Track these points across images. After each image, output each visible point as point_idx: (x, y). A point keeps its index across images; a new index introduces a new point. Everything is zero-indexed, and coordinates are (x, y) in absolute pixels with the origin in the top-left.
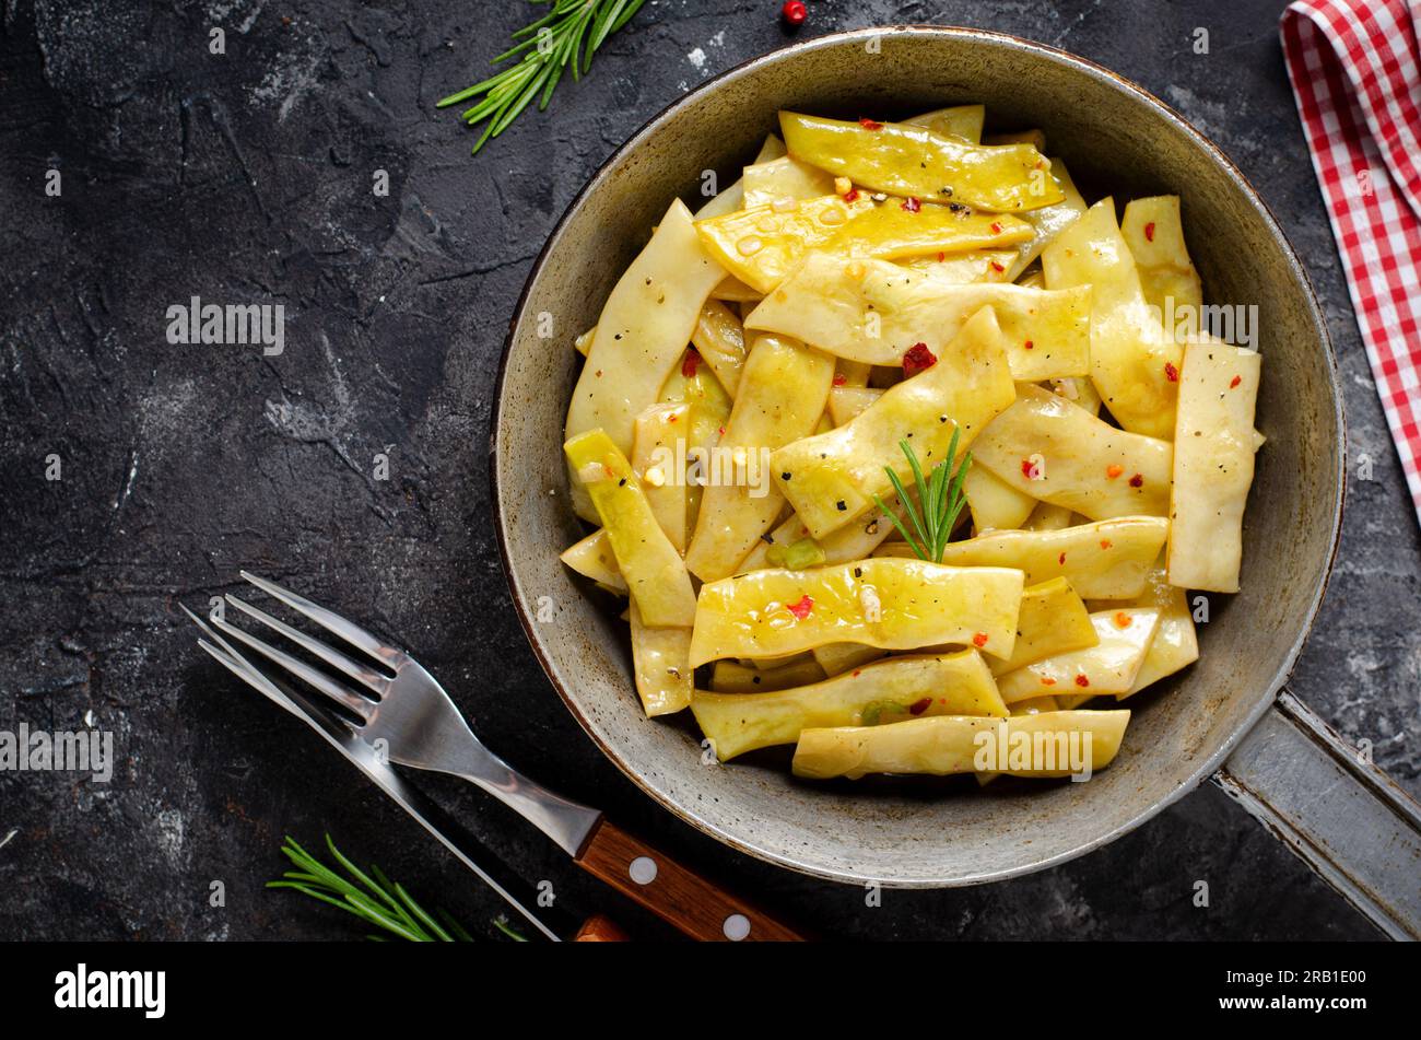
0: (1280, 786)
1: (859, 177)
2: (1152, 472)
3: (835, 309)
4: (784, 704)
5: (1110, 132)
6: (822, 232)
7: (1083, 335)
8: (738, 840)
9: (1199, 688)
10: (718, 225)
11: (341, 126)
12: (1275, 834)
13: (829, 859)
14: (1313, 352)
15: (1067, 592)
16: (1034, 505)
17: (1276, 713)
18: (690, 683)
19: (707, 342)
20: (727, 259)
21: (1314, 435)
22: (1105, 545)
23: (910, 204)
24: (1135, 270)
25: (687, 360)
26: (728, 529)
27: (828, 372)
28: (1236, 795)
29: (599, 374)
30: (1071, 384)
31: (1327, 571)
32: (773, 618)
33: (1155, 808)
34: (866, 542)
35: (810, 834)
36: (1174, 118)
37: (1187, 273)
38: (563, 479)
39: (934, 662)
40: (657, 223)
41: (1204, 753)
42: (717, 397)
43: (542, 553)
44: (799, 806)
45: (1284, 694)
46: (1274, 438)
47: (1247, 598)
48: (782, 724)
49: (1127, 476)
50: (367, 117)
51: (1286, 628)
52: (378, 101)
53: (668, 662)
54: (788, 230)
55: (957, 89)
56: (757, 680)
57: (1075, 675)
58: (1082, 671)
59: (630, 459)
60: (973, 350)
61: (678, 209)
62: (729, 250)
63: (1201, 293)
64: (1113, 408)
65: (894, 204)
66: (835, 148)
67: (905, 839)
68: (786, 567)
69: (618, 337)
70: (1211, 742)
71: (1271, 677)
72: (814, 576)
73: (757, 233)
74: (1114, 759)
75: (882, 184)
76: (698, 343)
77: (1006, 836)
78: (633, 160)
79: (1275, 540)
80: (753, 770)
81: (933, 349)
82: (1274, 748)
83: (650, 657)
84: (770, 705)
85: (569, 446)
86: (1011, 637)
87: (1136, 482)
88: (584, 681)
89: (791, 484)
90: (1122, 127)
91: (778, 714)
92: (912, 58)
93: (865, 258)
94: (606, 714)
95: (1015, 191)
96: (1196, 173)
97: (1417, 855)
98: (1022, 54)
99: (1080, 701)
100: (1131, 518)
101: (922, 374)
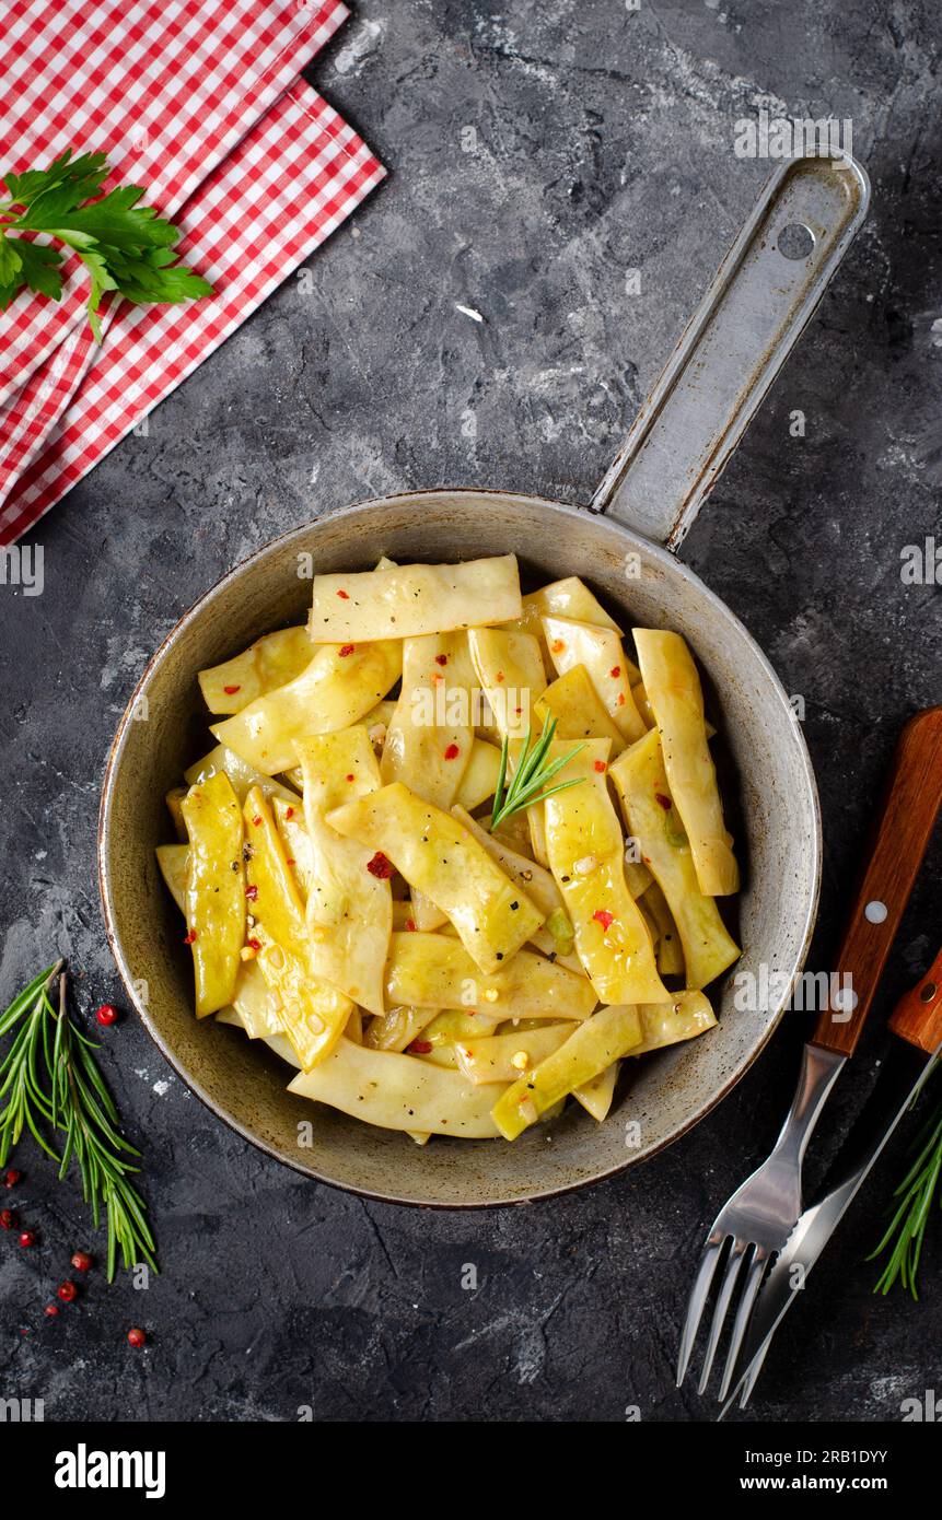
0: (669, 492)
1: (238, 941)
2: (434, 650)
3: (354, 944)
4: (684, 914)
5: (158, 741)
6: (292, 964)
7: (334, 738)
8: (805, 934)
9: (601, 572)
10: (304, 1052)
11: (279, 1371)
12: (711, 490)
13: (805, 856)
15: (546, 702)
16: (480, 741)
17: (610, 509)
18: (684, 993)
19: (399, 1040)
20: (330, 1041)
21: (375, 523)
22: (500, 678)
23: (252, 894)
24: (268, 696)
25: (417, 1051)
26: (551, 992)
27: (405, 937)
28: (685, 530)
29: (444, 1122)
30: (373, 731)
31: (486, 495)
32: (617, 941)
33: (711, 597)
34: (539, 876)
35: (786, 872)
37: (259, 650)
38: (537, 1131)
39: (625, 800)
40: (309, 1100)
41: (654, 563)
42: (441, 1024)
43: (602, 1141)
44: (765, 883)
45: (594, 507)
46: (381, 552)
47: (519, 547)
48: (700, 910)
49: (439, 668)
50: (268, 1351)
51: (538, 517)
52: (253, 1345)
53: (669, 1016)
54: (295, 994)
55: (148, 876)
56: (668, 938)
57: (613, 679)
58: (607, 675)
59: (511, 1083)
60: (365, 823)
61: (297, 1086)
62: (323, 1040)
63: (272, 634)
64: (385, 690)
65: (254, 908)
66: (217, 966)
67: (775, 792)
68: (573, 937)
69: (411, 1113)
71: (581, 521)
72: (575, 915)
73: (304, 1019)
74: (674, 631)
75: (240, 921)
76: (403, 1046)
77: (755, 709)
78: (266, 1135)
79: (466, 535)
80: (742, 924)
81: (370, 857)
82: (639, 504)
83: (668, 1032)
84: (688, 925)
85: (510, 1136)
86: (592, 742)
87: (442, 660)
88: (701, 1086)
89: (505, 952)
90: (152, 734)
91: (692, 916)
92: (132, 921)
93: (306, 927)
94: (723, 1061)
95: (224, 809)
96: (178, 666)
97: (704, 365)
98: (112, 835)
99: (632, 667)
100: (474, 662)
101: (392, 861)
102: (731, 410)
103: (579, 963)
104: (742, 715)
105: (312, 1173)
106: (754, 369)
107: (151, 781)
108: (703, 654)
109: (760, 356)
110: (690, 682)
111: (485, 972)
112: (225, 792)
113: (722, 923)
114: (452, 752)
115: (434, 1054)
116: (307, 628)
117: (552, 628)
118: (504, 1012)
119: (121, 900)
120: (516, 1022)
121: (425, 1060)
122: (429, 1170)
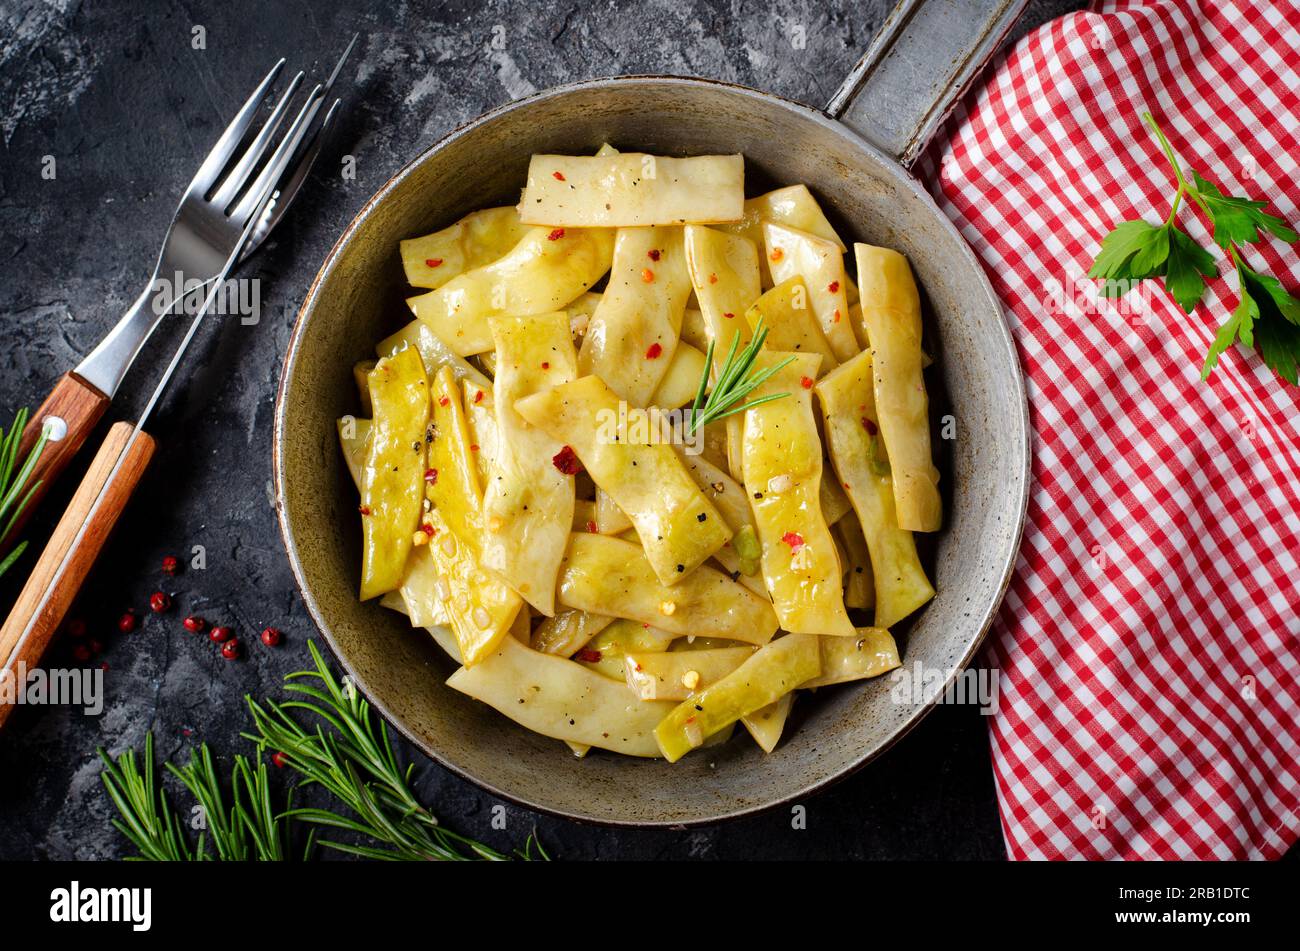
0: (910, 106)
1: (412, 524)
2: (646, 243)
3: (530, 539)
4: (880, 546)
5: (351, 306)
6: (464, 553)
7: (533, 321)
8: (1002, 580)
9: (830, 182)
10: (467, 646)
12: (953, 107)
13: (1011, 498)
14: (527, 115)
15: (758, 309)
16: (685, 344)
17: (846, 116)
18: (870, 629)
19: (568, 645)
20: (494, 639)
21: (600, 105)
22: (713, 280)
23: (431, 478)
24: (469, 273)
25: (586, 660)
26: (730, 612)
27: (585, 538)
28: (922, 145)
29: (606, 735)
30: (574, 321)
31: (719, 86)
32: (806, 566)
33: (940, 217)
34: (732, 490)
35: (990, 514)
36: (334, 258)
37: (468, 225)
38: (700, 756)
39: (830, 420)
40: (469, 697)
41: (886, 177)
42: (614, 632)
43: (767, 772)
44: (965, 523)
45: (829, 112)
46: (604, 137)
47: (747, 147)
48: (897, 544)
49: (651, 264)
51: (771, 116)
53: (851, 652)
54: (464, 585)
55: (326, 446)
56: (859, 570)
57: (830, 293)
58: (825, 288)
59: (679, 702)
60: (555, 415)
61: (456, 681)
62: (488, 635)
63: (482, 211)
64: (592, 281)
65: (432, 491)
67: (986, 429)
68: (760, 557)
69: (572, 722)
70: (878, 172)
71: (815, 125)
72: (764, 534)
73: (470, 612)
74: (899, 252)
75: (416, 504)
76: (571, 652)
77: (975, 342)
78: (418, 728)
79: (694, 129)
80: (940, 564)
81: (557, 450)
82: (877, 115)
83: (849, 667)
84: (882, 558)
85: (671, 757)
86: (802, 357)
87: (655, 256)
88: (876, 726)
89: (687, 563)
90: (345, 299)
91: (889, 550)
92: (303, 491)
93: (482, 517)
95: (411, 386)
96: (380, 231)
98: (291, 398)
99: (851, 284)
100: (688, 260)
101: (580, 457)
102: (984, 27)
103: (763, 586)
104: (960, 346)
105: (461, 771)
107: (339, 348)
108: (926, 278)
110: (909, 304)
111: (664, 584)
112: (415, 369)
113: (917, 560)
114: (655, 352)
115: (604, 664)
116: (518, 207)
117: (772, 234)
118: (678, 628)
119: (294, 467)
120: (691, 640)
121: (594, 669)
122: (584, 783)
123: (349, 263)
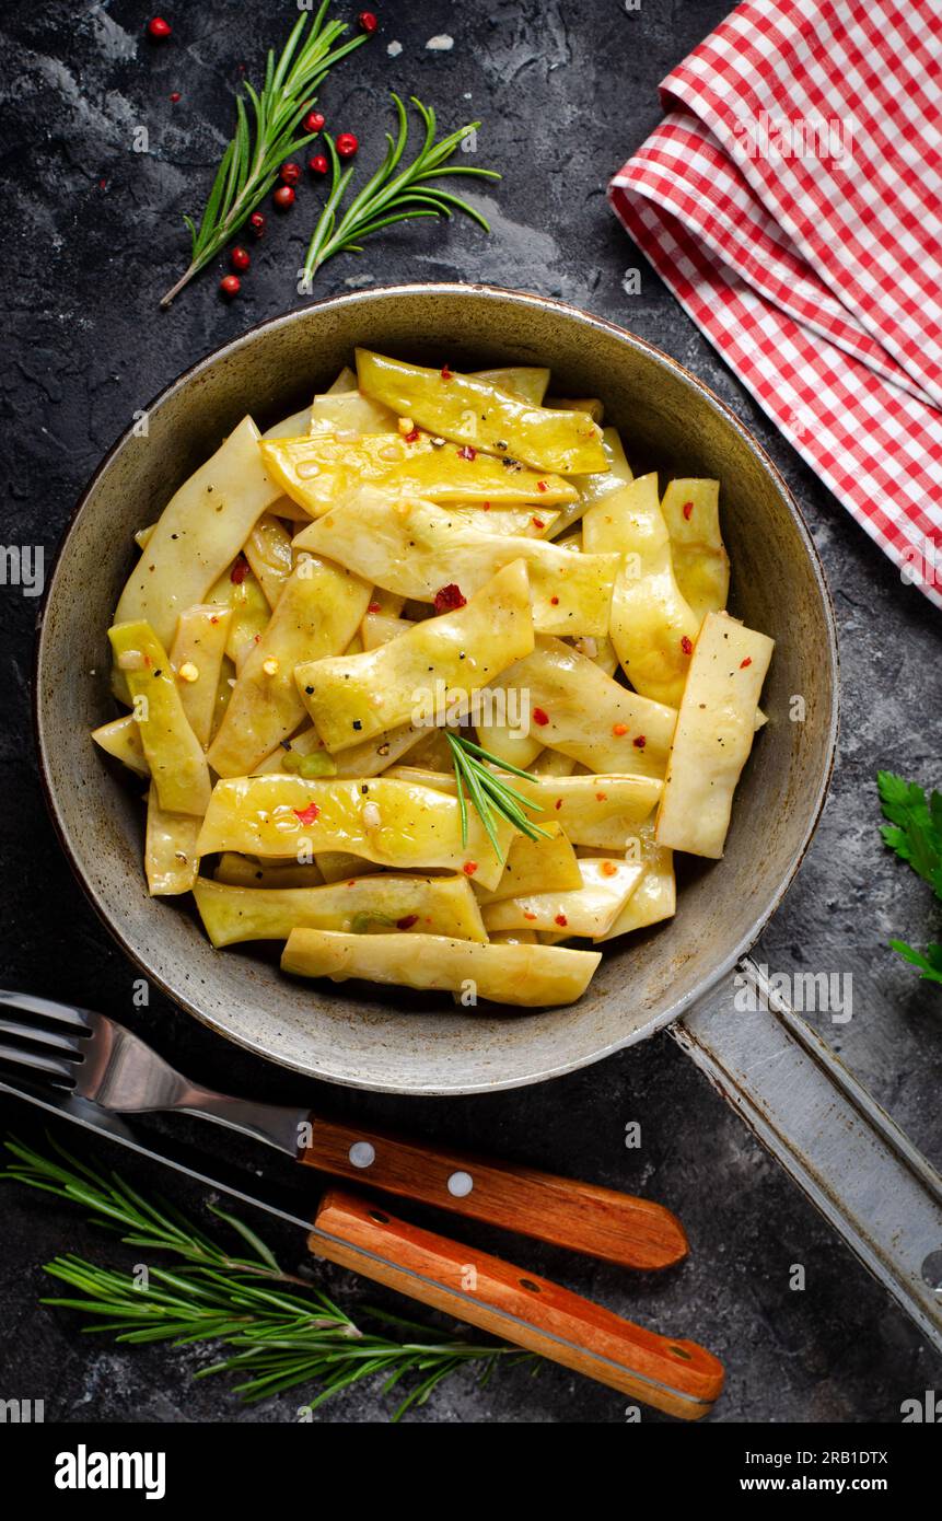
0: (730, 1045)
1: (422, 420)
2: (654, 737)
3: (379, 541)
4: (281, 902)
5: (663, 413)
6: (378, 467)
7: (605, 599)
8: (215, 1022)
9: (671, 943)
10: (282, 447)
12: (719, 1089)
13: (299, 1052)
14: (819, 646)
15: (558, 836)
16: (541, 750)
18: (195, 870)
19: (257, 551)
20: (287, 482)
22: (600, 797)
23: (466, 453)
24: (668, 547)
25: (237, 567)
26: (250, 731)
27: (364, 598)
28: (686, 1048)
29: (152, 568)
30: (592, 642)
31: (801, 852)
32: (279, 821)
33: (609, 1050)
34: (378, 763)
35: (286, 1025)
37: (718, 554)
38: (105, 662)
39: (424, 883)
40: (227, 436)
41: (664, 1003)
42: (259, 604)
43: (73, 728)
44: (281, 998)
45: (745, 960)
46: (776, 721)
47: (728, 865)
48: (277, 921)
49: (631, 737)
51: (757, 899)
53: (177, 846)
54: (347, 461)
55: (526, 351)
56: (259, 875)
57: (556, 915)
58: (562, 911)
59: (169, 653)
60: (503, 600)
61: (248, 426)
62: (288, 471)
63: (728, 574)
64: (628, 670)
65: (451, 449)
66: (403, 389)
67: (374, 1043)
68: (300, 775)
69: (174, 537)
70: (672, 994)
71: (737, 942)
72: (323, 787)
73: (318, 460)
74: (582, 997)
75: (442, 431)
76: (250, 554)
77: (469, 1054)
78: (209, 375)
79: (761, 816)
80: (244, 960)
81: (464, 592)
82: (730, 1009)
83: (161, 839)
84: (267, 901)
85: (113, 632)
86: (499, 870)
87: (640, 742)
88: (94, 853)
89: (314, 699)
90: (675, 410)
91: (273, 911)
92: (486, 316)
93: (414, 497)
94: (111, 887)
95: (567, 456)
96: (736, 463)
97: (850, 1128)
98: (589, 328)
99: (558, 939)
100: (628, 776)
101: (451, 614)
102: (792, 1141)
103: (269, 772)
106: (827, 1180)
107: (624, 390)
108: (547, 1020)
109: (838, 1190)
110: (523, 995)
111: (298, 669)
112: (584, 464)
113: (255, 938)
114: (540, 718)
115: (227, 584)
116: (725, 613)
117: (631, 870)
118: (248, 672)
120: (232, 682)
121: (225, 572)
122: (109, 534)
123: (711, 423)
